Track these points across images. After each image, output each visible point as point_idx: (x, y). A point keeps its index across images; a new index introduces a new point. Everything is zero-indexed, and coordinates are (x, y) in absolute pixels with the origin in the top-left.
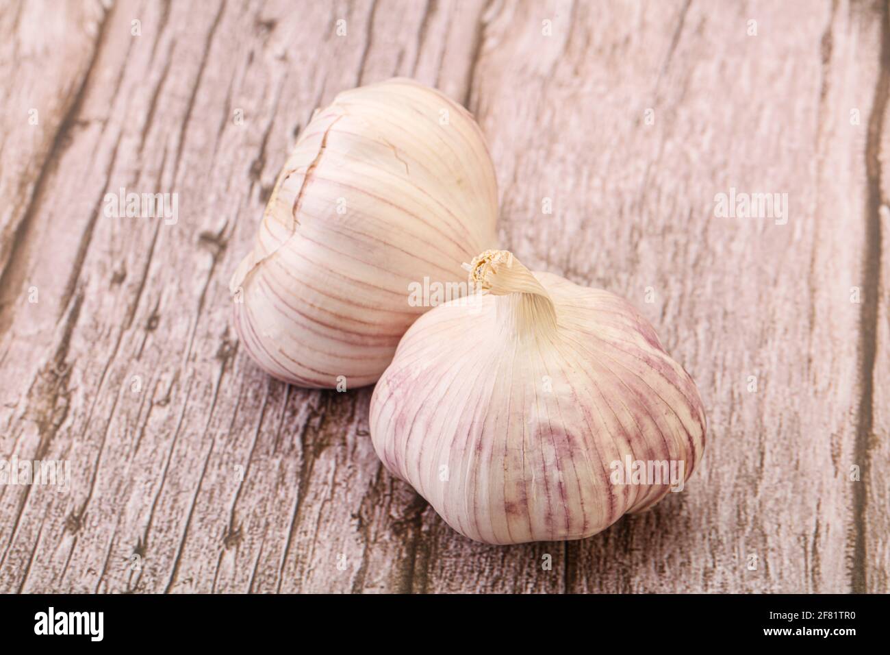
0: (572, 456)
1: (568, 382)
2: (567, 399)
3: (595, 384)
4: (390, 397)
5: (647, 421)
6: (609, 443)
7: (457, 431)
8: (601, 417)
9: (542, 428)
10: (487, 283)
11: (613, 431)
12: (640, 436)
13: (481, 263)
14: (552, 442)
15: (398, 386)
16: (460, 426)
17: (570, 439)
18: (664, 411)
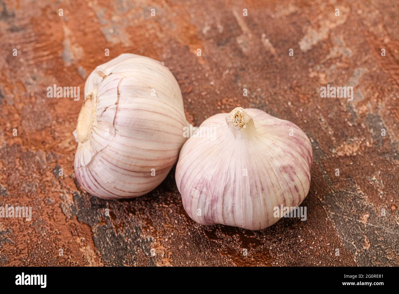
0: (295, 174)
1: (278, 147)
2: (282, 153)
3: (284, 142)
4: (201, 193)
5: (302, 147)
6: (302, 161)
7: (250, 188)
8: (295, 154)
9: (281, 169)
10: (244, 123)
11: (300, 156)
12: (304, 154)
13: (236, 117)
14: (286, 172)
15: (203, 187)
16: (251, 186)
17: (291, 167)
18: (303, 140)
